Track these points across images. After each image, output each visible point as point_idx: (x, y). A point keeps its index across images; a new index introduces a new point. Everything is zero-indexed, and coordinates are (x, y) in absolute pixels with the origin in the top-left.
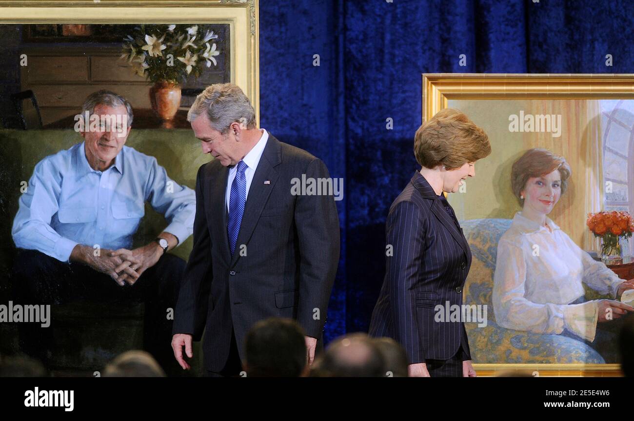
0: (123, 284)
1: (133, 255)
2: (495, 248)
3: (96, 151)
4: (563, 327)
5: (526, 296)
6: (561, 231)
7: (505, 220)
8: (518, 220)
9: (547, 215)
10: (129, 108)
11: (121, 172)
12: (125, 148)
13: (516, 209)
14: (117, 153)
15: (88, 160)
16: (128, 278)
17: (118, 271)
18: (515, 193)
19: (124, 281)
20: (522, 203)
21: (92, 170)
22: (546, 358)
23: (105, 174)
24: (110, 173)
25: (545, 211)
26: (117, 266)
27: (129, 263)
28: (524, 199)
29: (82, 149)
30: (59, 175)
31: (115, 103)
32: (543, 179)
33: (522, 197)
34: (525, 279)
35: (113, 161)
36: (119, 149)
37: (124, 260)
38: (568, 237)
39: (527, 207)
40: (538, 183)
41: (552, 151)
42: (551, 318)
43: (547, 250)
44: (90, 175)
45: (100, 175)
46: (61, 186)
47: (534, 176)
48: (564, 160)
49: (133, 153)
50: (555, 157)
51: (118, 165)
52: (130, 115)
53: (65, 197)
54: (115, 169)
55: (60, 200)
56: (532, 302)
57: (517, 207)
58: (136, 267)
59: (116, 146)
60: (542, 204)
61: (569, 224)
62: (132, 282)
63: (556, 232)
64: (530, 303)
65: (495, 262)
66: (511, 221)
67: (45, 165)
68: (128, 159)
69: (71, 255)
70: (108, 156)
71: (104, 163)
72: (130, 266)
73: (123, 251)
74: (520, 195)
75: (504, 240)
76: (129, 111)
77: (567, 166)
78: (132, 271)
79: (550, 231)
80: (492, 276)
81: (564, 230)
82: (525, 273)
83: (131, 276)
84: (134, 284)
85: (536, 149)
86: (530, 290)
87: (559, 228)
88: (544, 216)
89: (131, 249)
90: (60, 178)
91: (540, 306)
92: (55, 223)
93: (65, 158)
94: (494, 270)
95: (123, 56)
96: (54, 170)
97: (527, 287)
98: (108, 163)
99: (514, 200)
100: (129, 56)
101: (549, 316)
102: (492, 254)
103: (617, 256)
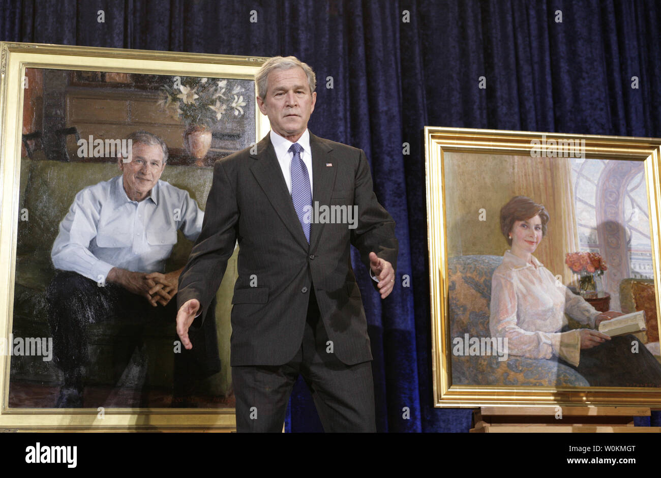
0: (155, 305)
1: (166, 278)
2: (490, 281)
3: (133, 183)
4: (552, 353)
5: (518, 324)
6: (544, 268)
7: (497, 257)
8: (507, 258)
9: (532, 254)
10: (164, 146)
11: (156, 203)
12: (160, 182)
13: (506, 247)
14: (153, 185)
15: (126, 191)
16: (160, 299)
17: (151, 293)
18: (504, 234)
19: (157, 302)
20: (510, 242)
21: (129, 200)
22: (539, 381)
23: (141, 204)
24: (146, 203)
25: (530, 250)
26: (151, 288)
27: (162, 286)
28: (512, 239)
29: (120, 181)
30: (98, 203)
31: (152, 142)
32: (526, 222)
33: (510, 237)
34: (517, 310)
35: (149, 193)
36: (155, 182)
37: (157, 283)
38: (550, 273)
39: (515, 247)
40: (523, 226)
41: (532, 198)
42: (541, 344)
43: (534, 284)
44: (127, 205)
45: (136, 205)
46: (100, 213)
48: (544, 207)
49: (167, 187)
50: (535, 204)
51: (154, 196)
52: (165, 153)
53: (103, 223)
54: (151, 201)
55: (99, 226)
56: (524, 330)
57: (507, 246)
58: (168, 289)
59: (152, 180)
60: (527, 244)
61: (551, 263)
62: (165, 303)
63: (541, 268)
64: (522, 331)
65: (490, 294)
66: (502, 258)
67: (86, 193)
69: (107, 277)
70: (145, 188)
71: (141, 194)
72: (162, 289)
73: (156, 275)
74: (508, 236)
75: (496, 274)
76: (164, 149)
77: (546, 212)
78: (164, 293)
79: (536, 267)
80: (488, 305)
81: (547, 267)
82: (516, 304)
83: (163, 298)
84: (166, 306)
85: (519, 197)
86: (522, 319)
87: (542, 265)
88: (529, 255)
89: (164, 273)
90: (99, 207)
91: (530, 333)
92: (93, 247)
93: (104, 189)
94: (489, 300)
95: (161, 102)
96: (94, 199)
97: (518, 317)
98: (144, 194)
99: (503, 239)
100: (166, 102)
101: (539, 343)
102: (486, 286)
103: (592, 291)
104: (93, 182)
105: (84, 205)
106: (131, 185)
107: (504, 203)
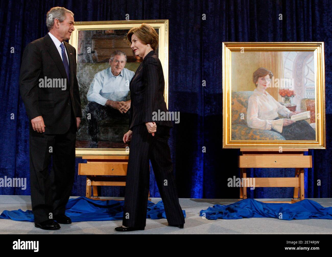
0: (122, 113)
1: (126, 103)
2: (248, 101)
3: (115, 70)
4: (271, 128)
5: (258, 117)
6: (270, 96)
7: (251, 92)
8: (255, 91)
9: (265, 90)
10: (126, 56)
11: (123, 76)
12: (124, 68)
13: (255, 88)
14: (122, 70)
15: (112, 73)
16: (124, 111)
17: (121, 108)
18: (254, 83)
19: (123, 112)
20: (256, 86)
21: (113, 76)
22: (265, 138)
23: (117, 77)
24: (119, 77)
25: (264, 89)
26: (121, 107)
27: (125, 106)
28: (257, 85)
29: (110, 69)
30: (102, 77)
31: (121, 54)
32: (264, 78)
33: (257, 84)
34: (258, 111)
35: (120, 73)
36: (122, 69)
37: (123, 105)
38: (272, 97)
39: (258, 88)
40: (262, 79)
41: (267, 68)
42: (267, 125)
43: (265, 102)
44: (113, 77)
45: (116, 77)
46: (103, 81)
47: (261, 77)
48: (271, 72)
49: (127, 70)
50: (267, 71)
51: (122, 74)
52: (126, 58)
53: (104, 84)
54: (121, 76)
55: (103, 85)
56: (261, 119)
57: (255, 87)
58: (127, 107)
59: (121, 68)
60: (263, 86)
61: (273, 93)
62: (125, 112)
63: (269, 95)
64: (260, 120)
65: (248, 106)
66: (253, 92)
67: (99, 74)
68: (125, 72)
69: (106, 103)
70: (119, 71)
71: (117, 73)
72: (125, 107)
73: (122, 102)
74: (256, 83)
75: (250, 98)
77: (272, 74)
78: (125, 108)
79: (266, 95)
80: (247, 110)
81: (271, 95)
82: (258, 109)
83: (125, 110)
84: (126, 113)
85: (261, 68)
86: (260, 115)
87: (269, 94)
88: (264, 90)
89: (125, 101)
90: (103, 78)
91: (263, 121)
92: (101, 93)
93: (105, 72)
94: (247, 108)
95: (124, 39)
96: (101, 76)
97: (258, 114)
98: (118, 73)
99: (254, 85)
100: (126, 39)
101: (266, 124)
102: (247, 103)
103: (289, 104)
104: (101, 70)
105: (98, 78)
106: (114, 70)
107: (255, 71)
